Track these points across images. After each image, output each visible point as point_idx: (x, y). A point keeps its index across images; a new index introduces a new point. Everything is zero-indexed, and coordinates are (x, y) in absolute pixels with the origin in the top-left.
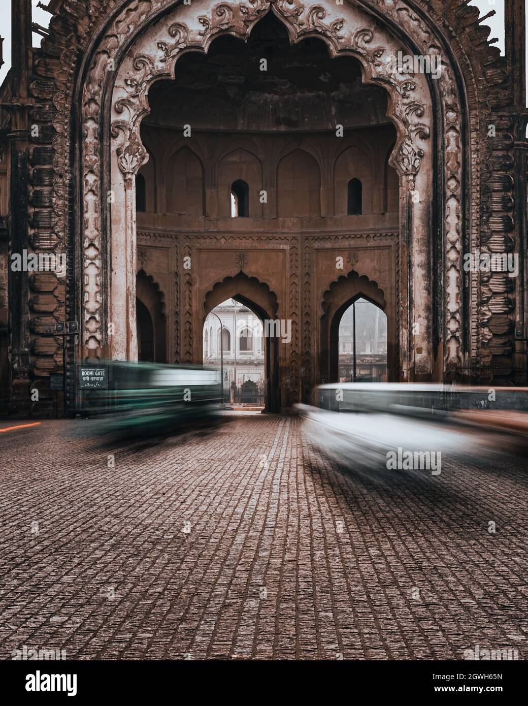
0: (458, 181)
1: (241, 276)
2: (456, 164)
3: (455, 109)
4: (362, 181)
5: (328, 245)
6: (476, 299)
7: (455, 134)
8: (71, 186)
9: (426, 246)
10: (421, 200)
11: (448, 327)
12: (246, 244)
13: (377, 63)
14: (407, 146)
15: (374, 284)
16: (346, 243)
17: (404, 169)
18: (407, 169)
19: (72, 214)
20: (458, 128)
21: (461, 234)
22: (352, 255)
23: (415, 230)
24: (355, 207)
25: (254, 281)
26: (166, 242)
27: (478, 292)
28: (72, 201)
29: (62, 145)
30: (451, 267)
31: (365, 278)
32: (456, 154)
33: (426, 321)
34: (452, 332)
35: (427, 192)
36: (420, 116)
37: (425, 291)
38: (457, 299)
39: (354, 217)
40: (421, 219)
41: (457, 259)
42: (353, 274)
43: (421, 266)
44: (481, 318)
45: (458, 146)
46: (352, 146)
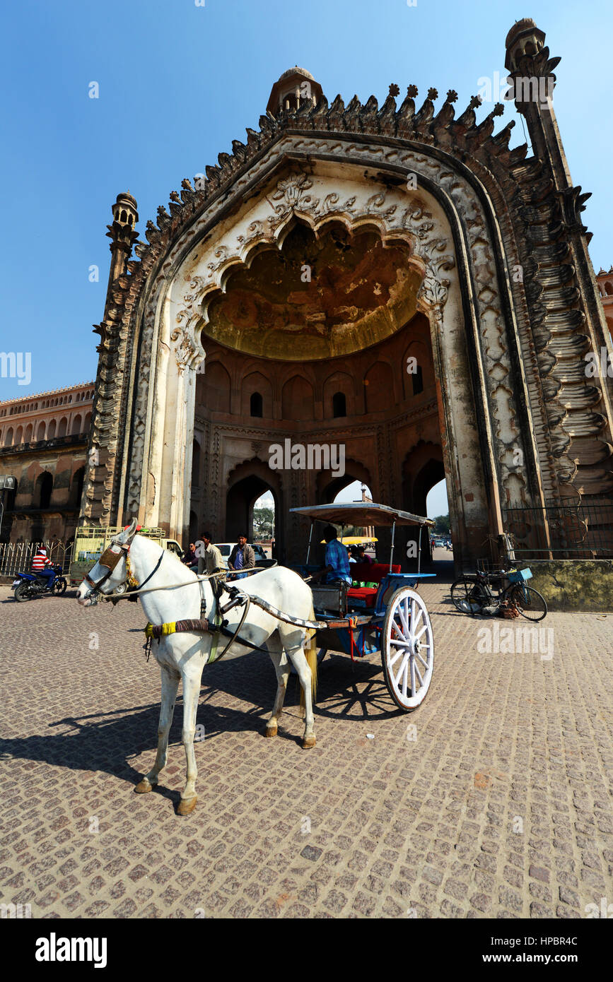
0: (493, 292)
2: (489, 276)
3: (479, 221)
4: (422, 364)
6: (541, 422)
7: (482, 246)
9: (465, 376)
10: (452, 329)
11: (504, 462)
13: (390, 219)
14: (429, 280)
17: (428, 302)
18: (431, 301)
20: (485, 237)
21: (506, 348)
23: (448, 361)
26: (282, 439)
27: (542, 413)
30: (497, 388)
32: (487, 265)
33: (475, 462)
34: (510, 469)
35: (458, 320)
36: (442, 250)
37: (468, 426)
38: (512, 426)
40: (455, 348)
41: (505, 377)
43: (460, 399)
44: (553, 445)
45: (487, 256)
46: (411, 343)
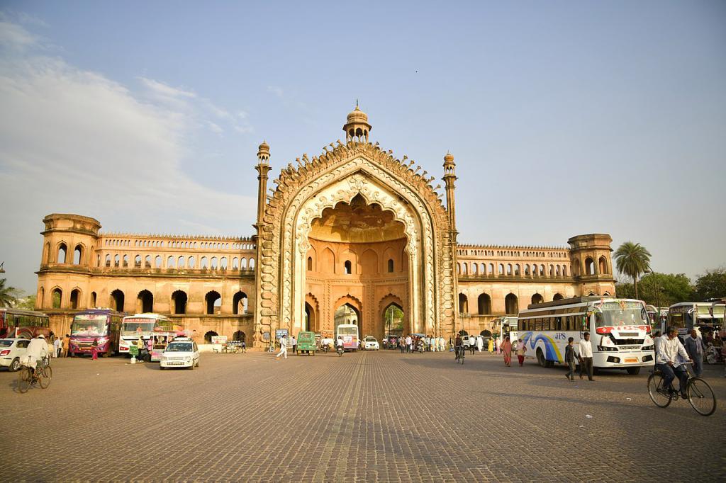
1: (349, 296)
4: (393, 259)
5: (381, 284)
7: (430, 239)
8: (280, 257)
10: (417, 265)
12: (351, 284)
13: (399, 213)
14: (411, 244)
15: (398, 298)
16: (387, 283)
17: (410, 253)
19: (280, 269)
20: (431, 237)
22: (390, 287)
23: (415, 276)
24: (391, 269)
25: (353, 298)
26: (320, 283)
28: (280, 263)
29: (276, 240)
31: (395, 296)
35: (419, 261)
39: (390, 273)
42: (390, 294)
